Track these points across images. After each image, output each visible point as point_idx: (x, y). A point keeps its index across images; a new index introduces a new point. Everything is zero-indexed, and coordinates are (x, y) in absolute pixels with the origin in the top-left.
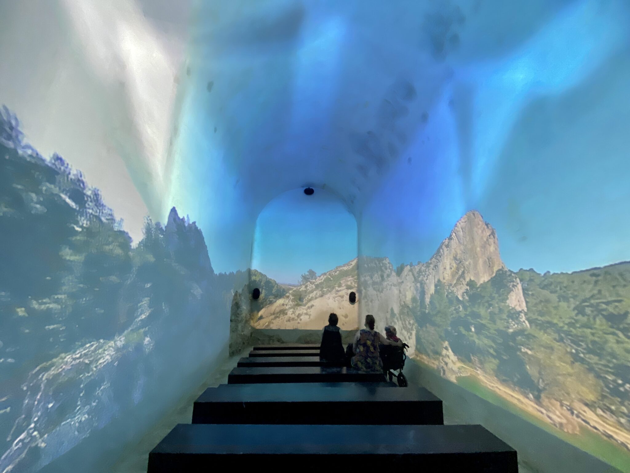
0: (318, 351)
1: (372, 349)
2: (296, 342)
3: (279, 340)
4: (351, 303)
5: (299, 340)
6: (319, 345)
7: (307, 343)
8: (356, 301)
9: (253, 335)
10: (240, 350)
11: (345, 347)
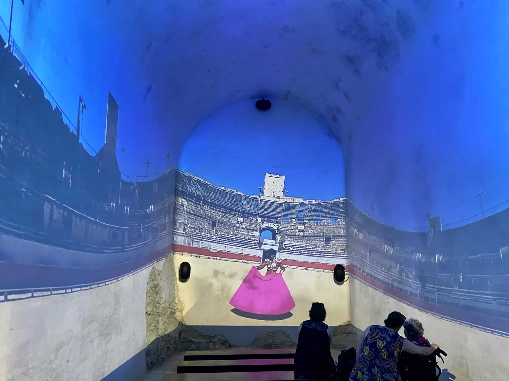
0: (291, 361)
1: (384, 355)
2: (251, 346)
3: (225, 343)
4: (337, 282)
5: (255, 343)
6: (293, 351)
7: (269, 346)
8: (345, 280)
9: (182, 336)
10: (163, 359)
11: (335, 355)
